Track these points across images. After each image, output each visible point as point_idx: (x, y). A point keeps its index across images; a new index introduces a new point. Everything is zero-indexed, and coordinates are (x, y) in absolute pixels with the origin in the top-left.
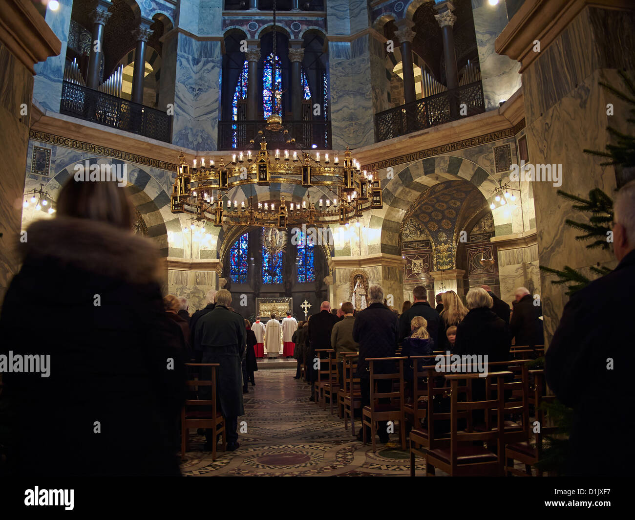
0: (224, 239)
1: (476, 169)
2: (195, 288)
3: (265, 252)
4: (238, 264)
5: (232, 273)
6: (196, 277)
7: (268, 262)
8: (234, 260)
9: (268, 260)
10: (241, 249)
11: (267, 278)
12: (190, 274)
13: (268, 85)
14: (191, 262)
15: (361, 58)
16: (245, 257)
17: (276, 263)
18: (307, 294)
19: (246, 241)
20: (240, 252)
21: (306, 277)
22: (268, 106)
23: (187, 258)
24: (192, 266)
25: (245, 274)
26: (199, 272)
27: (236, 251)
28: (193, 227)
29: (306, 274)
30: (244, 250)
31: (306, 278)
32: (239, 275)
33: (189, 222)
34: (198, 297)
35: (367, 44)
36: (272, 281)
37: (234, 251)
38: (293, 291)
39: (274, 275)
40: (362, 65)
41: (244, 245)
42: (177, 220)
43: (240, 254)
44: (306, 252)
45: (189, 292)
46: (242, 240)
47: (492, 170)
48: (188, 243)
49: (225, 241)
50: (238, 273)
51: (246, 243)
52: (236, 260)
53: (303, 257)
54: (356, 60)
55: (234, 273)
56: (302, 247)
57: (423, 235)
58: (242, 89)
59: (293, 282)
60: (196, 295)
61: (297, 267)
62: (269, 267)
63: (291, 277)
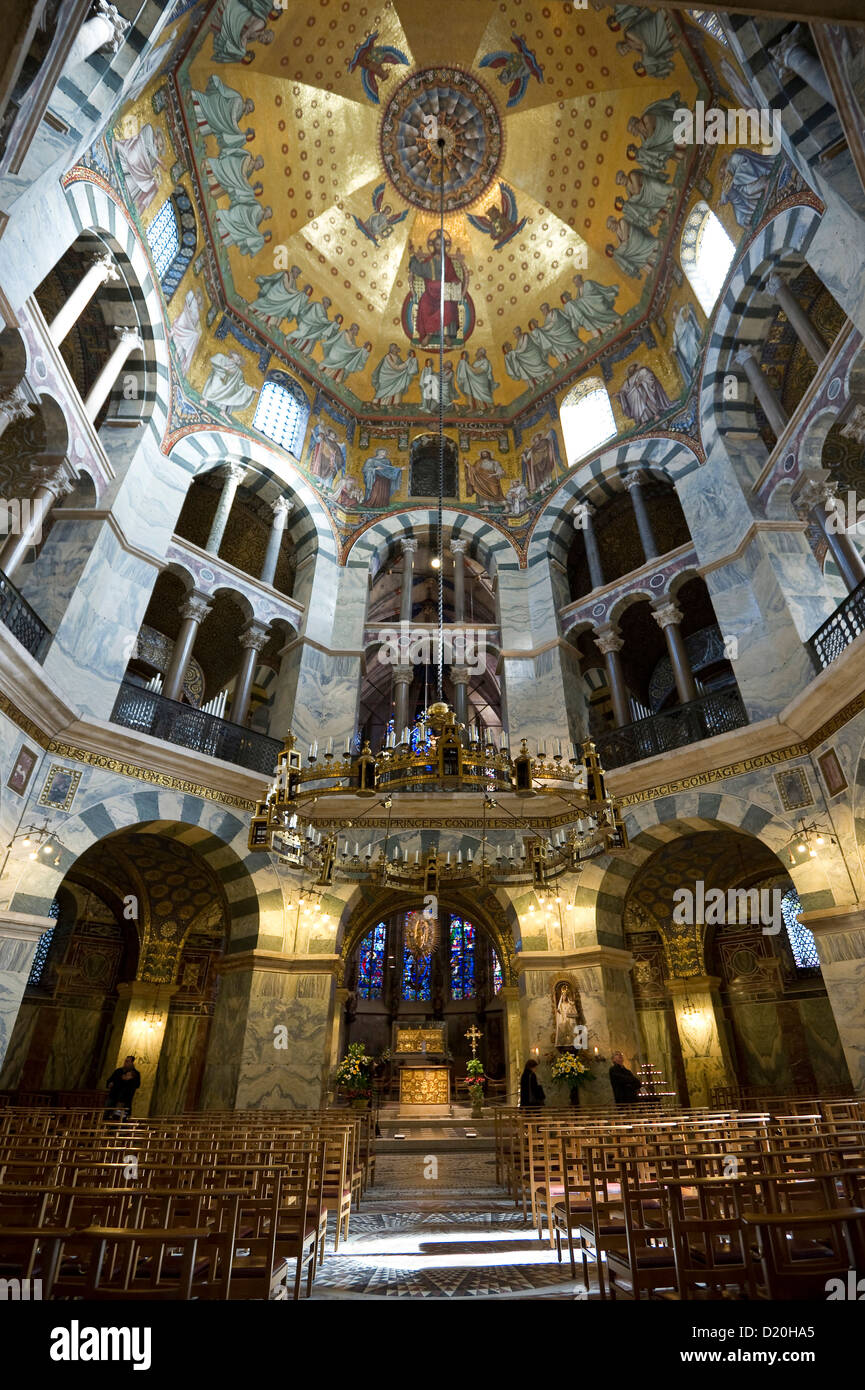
0: (350, 928)
1: (747, 808)
2: (296, 1003)
3: (408, 954)
4: (369, 973)
6: (300, 984)
7: (412, 970)
8: (365, 967)
9: (410, 966)
11: (409, 991)
12: (289, 980)
14: (293, 958)
15: (550, 675)
16: (379, 963)
17: (422, 971)
18: (464, 1017)
20: (372, 955)
21: (463, 991)
23: (287, 952)
24: (295, 966)
25: (379, 987)
26: (304, 976)
27: (367, 953)
28: (302, 902)
29: (463, 988)
30: (378, 953)
31: (464, 994)
32: (370, 989)
33: (297, 894)
34: (299, 1018)
35: (558, 658)
38: (444, 1011)
39: (418, 988)
40: (551, 685)
41: (380, 946)
42: (278, 892)
43: (373, 958)
44: (463, 956)
45: (284, 1009)
46: (376, 938)
47: (776, 808)
48: (290, 928)
49: (352, 932)
50: (369, 986)
51: (382, 943)
52: (368, 966)
53: (459, 963)
54: (540, 679)
55: (363, 985)
56: (458, 949)
57: (645, 924)
59: (445, 1000)
60: (297, 1014)
61: (451, 977)
62: (412, 976)
63: (443, 991)
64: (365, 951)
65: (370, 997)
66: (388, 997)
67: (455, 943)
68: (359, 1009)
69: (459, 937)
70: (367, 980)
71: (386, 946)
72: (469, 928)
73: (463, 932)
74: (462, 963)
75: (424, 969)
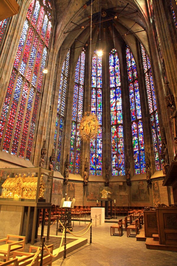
3: (114, 155)
4: (95, 164)
7: (116, 161)
8: (93, 161)
9: (115, 160)
10: (97, 154)
11: (115, 172)
16: (100, 159)
19: (101, 148)
20: (96, 156)
22: (112, 74)
25: (100, 170)
27: (94, 155)
30: (99, 155)
31: (141, 171)
32: (96, 171)
36: (118, 174)
37: (93, 155)
38: (132, 180)
39: (119, 170)
41: (100, 152)
43: (97, 157)
44: (140, 152)
46: (98, 148)
51: (101, 150)
52: (94, 160)
53: (138, 157)
55: (92, 169)
56: (137, 150)
58: (97, 67)
59: (132, 175)
61: (134, 164)
62: (116, 165)
64: (93, 154)
65: (96, 174)
66: (104, 174)
67: (135, 147)
68: (90, 180)
69: (137, 144)
70: (94, 167)
71: (102, 152)
72: (141, 140)
73: (138, 141)
74: (139, 156)
75: (121, 161)
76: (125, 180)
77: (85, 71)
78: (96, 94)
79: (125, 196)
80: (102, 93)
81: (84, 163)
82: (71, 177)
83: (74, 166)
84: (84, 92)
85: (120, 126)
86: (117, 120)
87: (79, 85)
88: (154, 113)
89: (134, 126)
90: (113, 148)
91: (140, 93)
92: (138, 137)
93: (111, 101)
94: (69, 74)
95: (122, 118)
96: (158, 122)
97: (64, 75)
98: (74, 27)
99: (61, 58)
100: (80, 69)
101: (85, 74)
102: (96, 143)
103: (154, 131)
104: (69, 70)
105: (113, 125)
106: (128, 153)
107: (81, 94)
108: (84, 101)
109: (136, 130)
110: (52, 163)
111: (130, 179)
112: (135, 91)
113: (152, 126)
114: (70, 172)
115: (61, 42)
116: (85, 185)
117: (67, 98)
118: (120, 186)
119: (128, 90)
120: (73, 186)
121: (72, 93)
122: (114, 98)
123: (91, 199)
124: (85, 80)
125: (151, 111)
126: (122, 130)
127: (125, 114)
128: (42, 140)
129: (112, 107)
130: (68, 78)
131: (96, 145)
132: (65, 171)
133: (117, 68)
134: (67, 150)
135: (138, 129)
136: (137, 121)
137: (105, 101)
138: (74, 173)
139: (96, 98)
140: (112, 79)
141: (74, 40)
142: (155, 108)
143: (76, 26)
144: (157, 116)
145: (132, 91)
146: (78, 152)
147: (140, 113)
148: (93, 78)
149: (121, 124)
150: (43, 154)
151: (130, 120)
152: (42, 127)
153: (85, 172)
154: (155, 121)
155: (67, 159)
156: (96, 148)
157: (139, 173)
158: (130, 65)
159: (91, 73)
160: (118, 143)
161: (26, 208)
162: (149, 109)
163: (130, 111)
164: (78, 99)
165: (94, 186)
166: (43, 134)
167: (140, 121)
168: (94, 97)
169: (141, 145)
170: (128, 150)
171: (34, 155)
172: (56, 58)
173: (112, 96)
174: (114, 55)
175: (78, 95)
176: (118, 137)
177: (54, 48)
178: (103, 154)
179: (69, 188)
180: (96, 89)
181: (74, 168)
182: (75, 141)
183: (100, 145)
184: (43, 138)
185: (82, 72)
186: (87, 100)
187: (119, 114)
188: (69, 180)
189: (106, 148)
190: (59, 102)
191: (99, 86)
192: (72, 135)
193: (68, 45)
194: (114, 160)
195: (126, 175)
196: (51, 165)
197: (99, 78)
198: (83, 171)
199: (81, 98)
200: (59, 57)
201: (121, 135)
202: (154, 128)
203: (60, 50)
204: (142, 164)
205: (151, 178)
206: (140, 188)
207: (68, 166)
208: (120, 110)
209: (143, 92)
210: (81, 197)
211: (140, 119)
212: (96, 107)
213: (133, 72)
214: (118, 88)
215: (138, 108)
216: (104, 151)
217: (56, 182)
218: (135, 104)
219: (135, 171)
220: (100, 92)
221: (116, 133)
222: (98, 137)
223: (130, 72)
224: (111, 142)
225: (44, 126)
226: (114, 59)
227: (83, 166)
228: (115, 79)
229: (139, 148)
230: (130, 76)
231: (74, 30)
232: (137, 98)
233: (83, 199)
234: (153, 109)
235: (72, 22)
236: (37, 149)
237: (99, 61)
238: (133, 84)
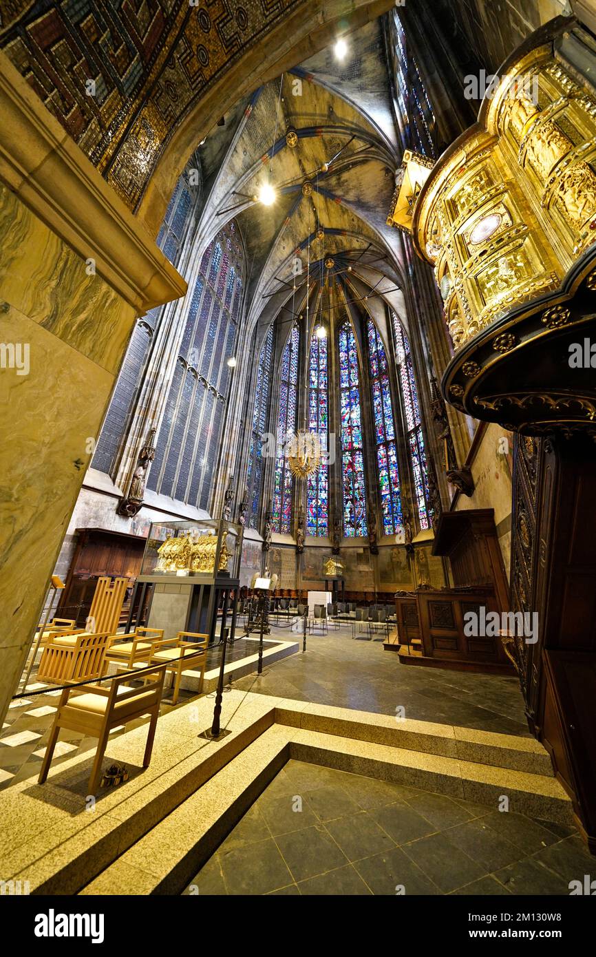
3: (347, 500)
4: (316, 516)
5: (309, 526)
7: (351, 512)
8: (312, 511)
10: (320, 499)
11: (349, 530)
13: (344, 348)
16: (324, 508)
17: (359, 513)
19: (325, 490)
20: (318, 502)
21: (394, 527)
22: (344, 366)
25: (324, 526)
27: (314, 501)
29: (393, 524)
30: (323, 501)
31: (394, 529)
32: (317, 528)
36: (356, 534)
37: (311, 502)
38: (378, 544)
39: (356, 526)
41: (324, 495)
44: (391, 498)
46: (321, 490)
50: (316, 525)
51: (325, 493)
52: (314, 510)
53: (388, 504)
56: (387, 493)
58: (319, 355)
59: (379, 535)
61: (383, 517)
62: (351, 517)
63: (377, 526)
64: (312, 499)
65: (318, 534)
66: (332, 534)
67: (384, 488)
68: (307, 543)
69: (387, 483)
70: (314, 521)
71: (328, 495)
73: (389, 478)
74: (391, 502)
75: (361, 510)
76: (367, 545)
77: (299, 361)
78: (317, 399)
79: (367, 572)
80: (328, 397)
81: (296, 515)
82: (276, 538)
83: (281, 519)
84: (297, 397)
85: (358, 453)
86: (352, 443)
87: (288, 384)
88: (416, 430)
89: (382, 452)
90: (346, 490)
91: (391, 396)
92: (388, 470)
93: (343, 410)
94: (272, 367)
95: (360, 438)
96: (422, 445)
97: (263, 368)
98: (279, 287)
99: (258, 339)
100: (290, 358)
101: (298, 367)
102: (318, 480)
103: (416, 461)
104: (273, 361)
105: (347, 451)
106: (371, 498)
107: (292, 399)
108: (297, 411)
109: (384, 459)
110: (243, 515)
111: (375, 542)
112: (382, 394)
113: (413, 451)
114: (273, 529)
115: (258, 313)
116: (299, 551)
117: (269, 407)
118: (359, 555)
119: (371, 390)
120: (279, 553)
121: (277, 398)
122: (347, 406)
123: (309, 576)
124: (298, 376)
125: (411, 427)
126: (361, 460)
127: (367, 431)
128: (228, 476)
129: (344, 420)
130: (271, 372)
131: (317, 484)
132: (265, 528)
133: (353, 356)
134: (268, 493)
135: (388, 457)
136: (386, 445)
137: (332, 410)
138: (280, 532)
139: (318, 406)
140: (344, 373)
141: (280, 309)
142: (418, 422)
143: (282, 284)
144: (421, 435)
145: (377, 393)
146: (288, 496)
147: (391, 430)
148: (313, 373)
149: (359, 449)
150: (227, 498)
151: (375, 442)
152: (228, 455)
153: (299, 530)
154: (418, 444)
155: (268, 508)
156: (317, 490)
157: (392, 533)
158: (374, 350)
159: (310, 364)
160: (355, 481)
161: (196, 588)
162: (406, 424)
163: (374, 427)
164: (287, 408)
165: (315, 555)
166: (229, 465)
167: (392, 444)
168: (314, 404)
169: (394, 484)
170: (371, 492)
171: (213, 501)
172: (250, 339)
173: (344, 402)
174: (348, 332)
175: (288, 401)
176: (354, 471)
177: (246, 323)
178: (328, 499)
179: (271, 557)
180: (318, 391)
181: (281, 523)
182: (283, 477)
183: (323, 484)
184: (228, 472)
185: (294, 362)
186: (303, 410)
187: (356, 432)
188: (271, 543)
189: (334, 489)
190: (255, 413)
191: (322, 387)
192: (277, 468)
193: (269, 318)
194: (348, 510)
195: (369, 535)
196: (242, 518)
197: (323, 373)
198: (295, 528)
199: (291, 406)
200: (254, 337)
201: (359, 467)
202: (416, 456)
203: (256, 326)
204: (397, 518)
205: (413, 541)
206: (394, 559)
207: (271, 520)
208: (358, 426)
209: (396, 395)
210: (293, 574)
211: (392, 441)
212: (318, 421)
213: (379, 362)
214: (354, 388)
215: (389, 422)
216: (331, 495)
217: (249, 547)
218: (384, 415)
219: (384, 529)
220: (324, 396)
221: (351, 465)
222: (321, 471)
223: (374, 362)
224: (342, 478)
225: (231, 453)
226: (348, 339)
227: (296, 520)
228: (350, 373)
229: (391, 489)
230: (375, 367)
231: (280, 291)
232: (386, 405)
233: (296, 577)
234: (414, 423)
235: (275, 278)
236: (218, 491)
237: (323, 344)
238: (380, 382)
